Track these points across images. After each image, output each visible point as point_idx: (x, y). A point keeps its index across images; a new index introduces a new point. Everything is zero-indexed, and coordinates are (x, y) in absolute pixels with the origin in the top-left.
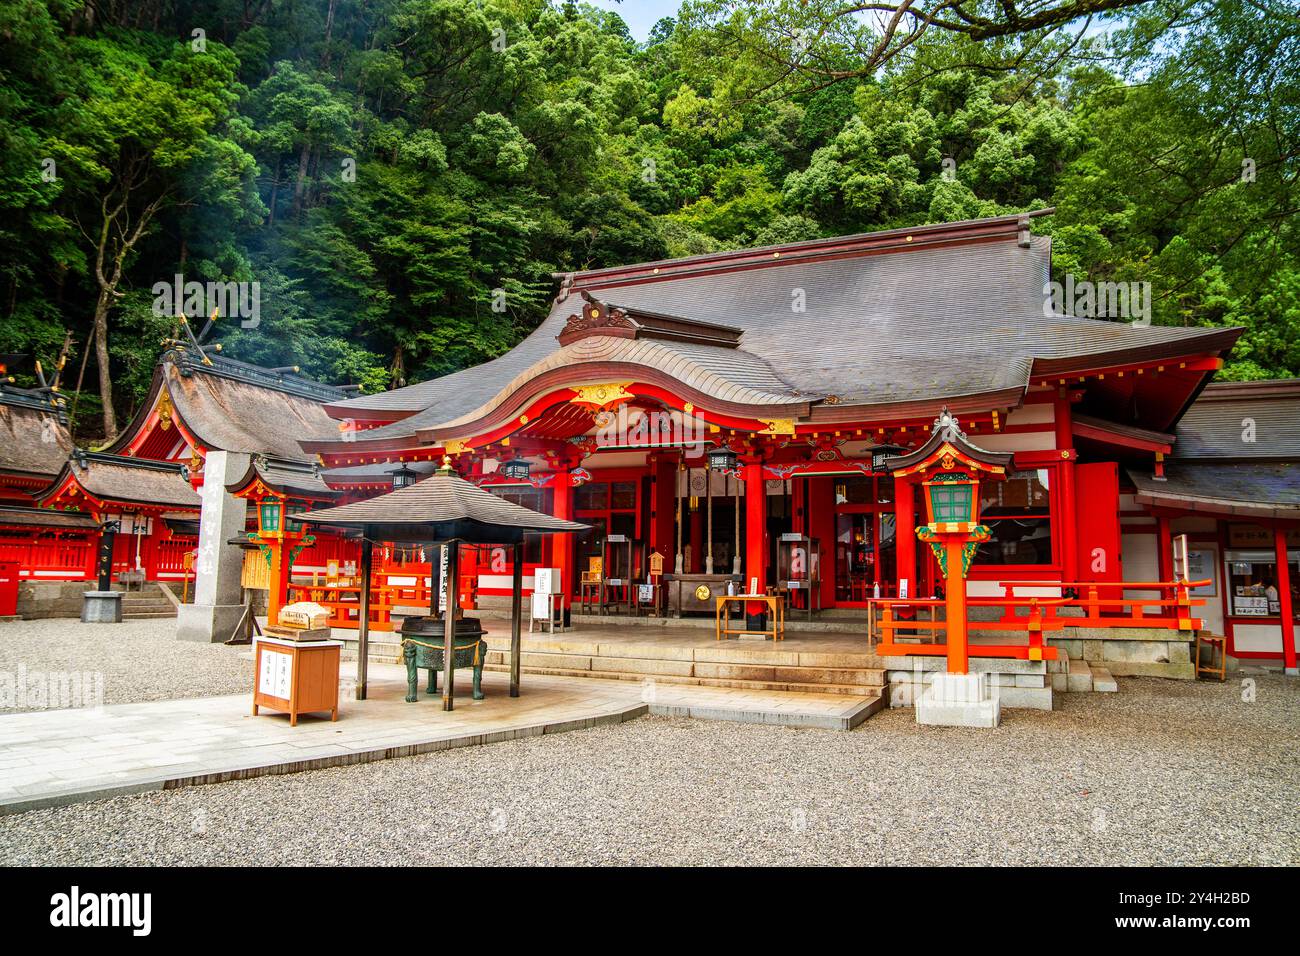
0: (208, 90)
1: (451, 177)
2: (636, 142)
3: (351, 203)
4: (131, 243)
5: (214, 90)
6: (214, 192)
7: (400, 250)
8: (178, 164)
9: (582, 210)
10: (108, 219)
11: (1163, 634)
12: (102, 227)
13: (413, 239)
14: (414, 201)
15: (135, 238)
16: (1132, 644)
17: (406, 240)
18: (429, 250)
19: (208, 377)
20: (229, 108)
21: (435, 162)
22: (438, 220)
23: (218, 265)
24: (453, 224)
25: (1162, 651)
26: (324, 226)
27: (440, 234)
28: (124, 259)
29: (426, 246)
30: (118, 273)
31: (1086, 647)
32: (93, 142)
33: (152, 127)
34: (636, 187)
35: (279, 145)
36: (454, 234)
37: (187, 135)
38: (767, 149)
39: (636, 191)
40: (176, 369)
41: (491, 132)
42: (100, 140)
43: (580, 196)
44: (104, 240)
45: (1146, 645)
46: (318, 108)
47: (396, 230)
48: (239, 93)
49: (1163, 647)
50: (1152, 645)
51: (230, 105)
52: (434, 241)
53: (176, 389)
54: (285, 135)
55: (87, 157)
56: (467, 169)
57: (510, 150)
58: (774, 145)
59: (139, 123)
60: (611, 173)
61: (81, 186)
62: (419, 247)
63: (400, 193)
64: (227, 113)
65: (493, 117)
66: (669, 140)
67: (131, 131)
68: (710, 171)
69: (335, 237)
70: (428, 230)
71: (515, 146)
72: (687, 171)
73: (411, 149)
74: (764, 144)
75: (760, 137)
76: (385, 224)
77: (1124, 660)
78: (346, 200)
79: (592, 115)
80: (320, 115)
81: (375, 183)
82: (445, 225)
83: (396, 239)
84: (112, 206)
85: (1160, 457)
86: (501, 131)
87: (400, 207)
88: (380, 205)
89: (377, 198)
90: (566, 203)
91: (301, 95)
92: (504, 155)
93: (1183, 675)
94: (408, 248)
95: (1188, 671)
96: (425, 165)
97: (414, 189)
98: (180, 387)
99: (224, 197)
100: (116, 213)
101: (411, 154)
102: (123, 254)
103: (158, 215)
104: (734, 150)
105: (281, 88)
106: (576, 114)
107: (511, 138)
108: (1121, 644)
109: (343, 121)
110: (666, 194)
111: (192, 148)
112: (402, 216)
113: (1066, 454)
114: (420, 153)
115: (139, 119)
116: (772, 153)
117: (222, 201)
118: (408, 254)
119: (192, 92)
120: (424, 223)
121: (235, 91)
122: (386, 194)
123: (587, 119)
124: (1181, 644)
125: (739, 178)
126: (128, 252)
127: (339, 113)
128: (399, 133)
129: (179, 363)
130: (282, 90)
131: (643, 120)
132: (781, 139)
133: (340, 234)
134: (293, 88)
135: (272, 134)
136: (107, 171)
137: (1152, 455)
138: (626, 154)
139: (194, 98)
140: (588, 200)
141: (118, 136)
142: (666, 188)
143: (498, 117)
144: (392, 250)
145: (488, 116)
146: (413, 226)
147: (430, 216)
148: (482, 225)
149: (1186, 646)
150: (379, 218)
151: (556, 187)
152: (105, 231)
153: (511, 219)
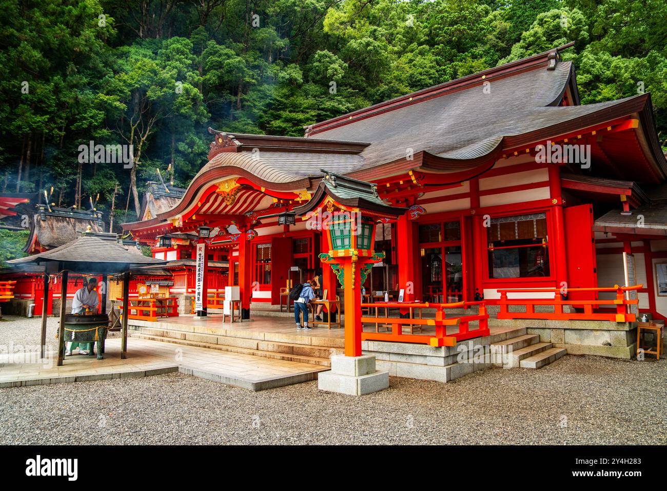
0: (177, 60)
1: (307, 86)
2: (414, 56)
3: (255, 106)
4: (144, 138)
5: (180, 60)
6: (178, 109)
7: (280, 127)
8: (159, 97)
9: (379, 95)
10: (133, 128)
11: (606, 325)
12: (131, 133)
13: (287, 120)
14: (286, 101)
15: (146, 136)
16: (585, 331)
17: (283, 122)
18: (295, 125)
19: (169, 198)
20: (187, 68)
21: (296, 80)
22: (299, 109)
23: (187, 144)
24: (307, 111)
25: (606, 337)
26: (242, 119)
27: (301, 116)
28: (142, 146)
29: (293, 123)
30: (139, 153)
31: (553, 333)
32: (118, 93)
33: (145, 81)
34: (414, 80)
35: (211, 82)
36: (307, 116)
37: (162, 84)
38: (489, 49)
39: (414, 82)
40: (152, 196)
41: (322, 61)
42: (121, 91)
43: (378, 88)
44: (132, 138)
45: (595, 333)
46: (228, 61)
47: (278, 117)
48: (192, 60)
49: (606, 334)
50: (598, 333)
51: (188, 66)
52: (297, 120)
53: (152, 205)
54: (214, 76)
55: (115, 100)
56: (315, 82)
57: (333, 68)
58: (494, 46)
59: (139, 81)
60: (396, 73)
61: (117, 114)
62: (290, 125)
63: (278, 98)
64: (186, 70)
65: (322, 53)
66: (434, 52)
67: (136, 85)
68: (456, 66)
69: (248, 124)
70: (293, 115)
71: (336, 66)
72: (443, 67)
73: (282, 75)
74: (487, 47)
75: (484, 43)
76: (272, 115)
77: (579, 343)
78: (252, 105)
79: (377, 43)
80: (229, 64)
81: (266, 95)
82: (303, 112)
83: (278, 122)
84: (134, 122)
85: (624, 198)
86: (328, 59)
87: (279, 105)
88: (269, 105)
89: (267, 102)
90: (370, 92)
91: (220, 56)
92: (330, 71)
93: (621, 355)
94: (284, 125)
95: (624, 352)
96: (291, 81)
97: (285, 95)
98: (153, 204)
99: (183, 111)
100: (136, 125)
101: (283, 77)
102: (141, 144)
103: (156, 123)
104: (471, 52)
105: (211, 54)
106: (368, 44)
107: (334, 62)
108: (577, 332)
109: (242, 65)
110: (431, 81)
111: (165, 89)
112: (280, 109)
113: (555, 201)
114: (288, 77)
115: (139, 79)
116: (493, 51)
117: (182, 113)
118: (284, 128)
119: (170, 63)
120: (290, 112)
121: (190, 59)
122: (271, 100)
123: (374, 46)
124: (619, 332)
125: (471, 67)
126: (144, 143)
127: (239, 61)
128: (278, 68)
129: (153, 193)
130: (211, 55)
131: (420, 44)
132: (497, 42)
133: (251, 122)
134: (216, 53)
135: (208, 77)
136: (124, 105)
137: (618, 197)
138: (409, 63)
139: (170, 66)
140: (382, 90)
141: (131, 88)
142: (430, 78)
143: (326, 52)
144: (276, 127)
145: (321, 52)
146: (285, 114)
147: (295, 108)
148: (323, 109)
149: (623, 334)
150: (269, 112)
151: (365, 85)
152: (132, 134)
153: (336, 104)
